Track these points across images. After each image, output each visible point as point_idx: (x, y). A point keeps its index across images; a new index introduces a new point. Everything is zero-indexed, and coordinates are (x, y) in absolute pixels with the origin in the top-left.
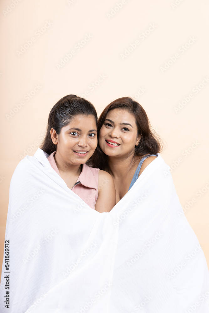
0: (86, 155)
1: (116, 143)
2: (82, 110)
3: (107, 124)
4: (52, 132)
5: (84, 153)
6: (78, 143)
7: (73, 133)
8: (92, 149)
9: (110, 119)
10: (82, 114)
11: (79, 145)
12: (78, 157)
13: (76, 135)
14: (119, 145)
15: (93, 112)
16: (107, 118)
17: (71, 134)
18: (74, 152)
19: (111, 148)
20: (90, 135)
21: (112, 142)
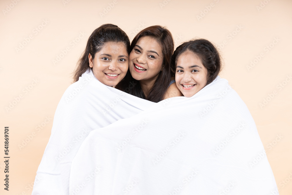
0: (117, 78)
1: (142, 68)
2: (112, 38)
3: (136, 50)
4: (90, 57)
5: (114, 75)
6: (108, 67)
7: (105, 58)
8: (122, 72)
9: (140, 45)
10: (112, 41)
11: (109, 68)
12: (109, 79)
13: (107, 59)
14: (146, 70)
15: (123, 39)
16: (137, 44)
17: (103, 59)
18: (105, 75)
19: (138, 73)
20: (121, 60)
21: (139, 67)
